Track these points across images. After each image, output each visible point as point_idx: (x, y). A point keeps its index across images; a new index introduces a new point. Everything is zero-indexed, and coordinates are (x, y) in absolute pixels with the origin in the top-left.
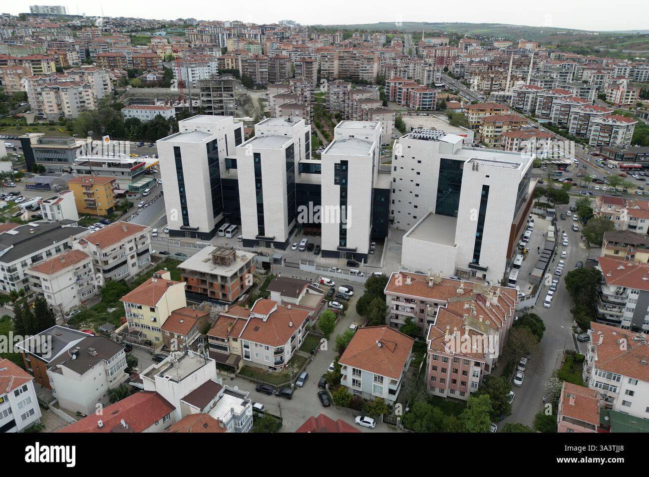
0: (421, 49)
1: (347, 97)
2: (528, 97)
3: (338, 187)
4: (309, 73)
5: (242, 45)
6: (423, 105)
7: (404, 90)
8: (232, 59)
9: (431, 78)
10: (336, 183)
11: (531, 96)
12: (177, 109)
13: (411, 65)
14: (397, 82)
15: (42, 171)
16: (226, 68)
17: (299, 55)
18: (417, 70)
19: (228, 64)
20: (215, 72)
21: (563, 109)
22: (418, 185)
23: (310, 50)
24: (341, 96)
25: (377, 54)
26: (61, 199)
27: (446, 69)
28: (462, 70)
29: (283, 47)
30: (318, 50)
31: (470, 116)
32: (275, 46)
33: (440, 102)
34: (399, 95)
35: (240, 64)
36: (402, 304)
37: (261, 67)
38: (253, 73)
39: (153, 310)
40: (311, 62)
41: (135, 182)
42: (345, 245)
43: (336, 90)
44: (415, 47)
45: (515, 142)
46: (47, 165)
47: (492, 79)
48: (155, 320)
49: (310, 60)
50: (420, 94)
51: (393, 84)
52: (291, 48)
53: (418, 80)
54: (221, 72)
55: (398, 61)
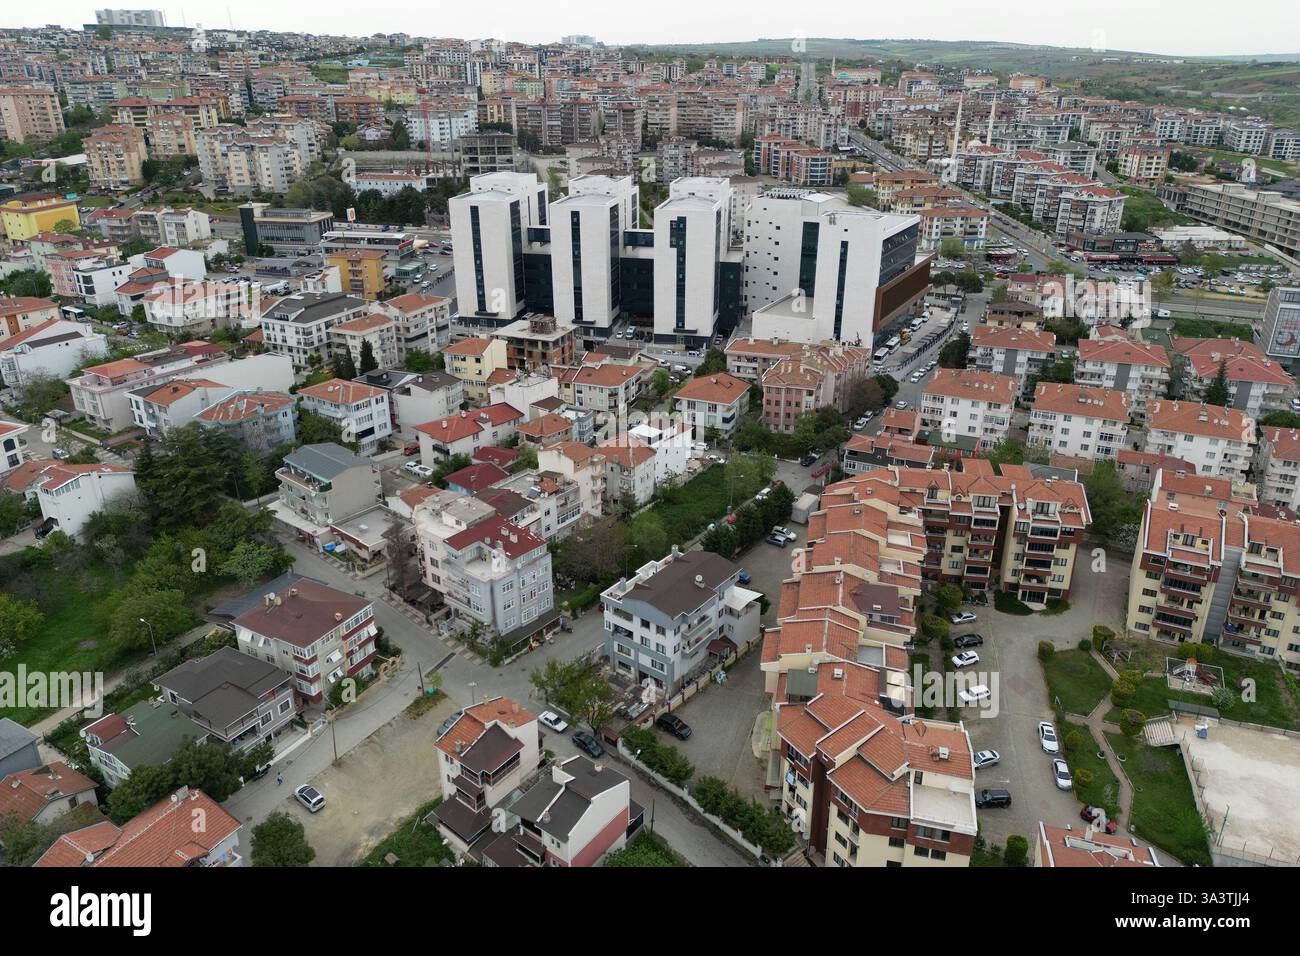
0: (826, 91)
1: (689, 162)
2: (980, 165)
3: (674, 251)
4: (629, 128)
5: (509, 83)
6: (812, 176)
7: (783, 154)
8: (499, 107)
9: (832, 136)
10: (672, 246)
11: (984, 163)
12: (429, 181)
13: (801, 117)
14: (773, 141)
15: (270, 253)
16: (489, 120)
17: (610, 99)
18: (811, 125)
19: (492, 114)
20: (473, 126)
21: (1028, 182)
22: (776, 259)
23: (629, 90)
24: (681, 162)
25: (744, 97)
26: (325, 276)
27: (863, 124)
28: (889, 124)
29: (581, 86)
30: (642, 91)
31: (881, 191)
32: (567, 84)
33: (838, 172)
34: (776, 163)
35: (514, 114)
36: (743, 364)
37: (550, 118)
38: (537, 129)
39: (478, 361)
40: (633, 111)
41: (403, 265)
42: (683, 326)
43: (673, 152)
44: (818, 86)
45: (935, 223)
46: (276, 246)
47: (931, 137)
48: (480, 373)
49: (630, 107)
50: (807, 160)
51: (766, 146)
52: (595, 88)
53: (812, 141)
54: (483, 126)
55: (780, 109)
